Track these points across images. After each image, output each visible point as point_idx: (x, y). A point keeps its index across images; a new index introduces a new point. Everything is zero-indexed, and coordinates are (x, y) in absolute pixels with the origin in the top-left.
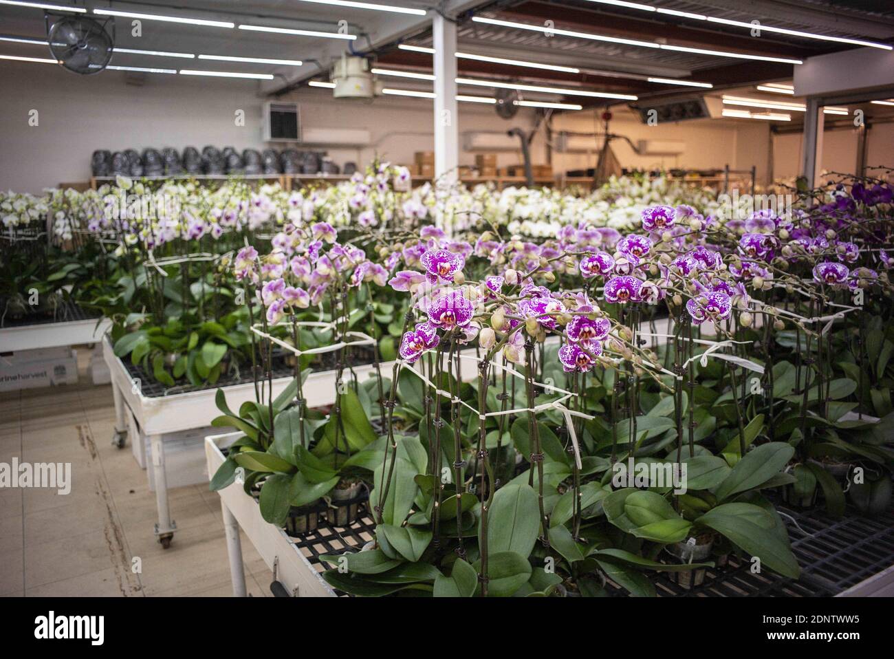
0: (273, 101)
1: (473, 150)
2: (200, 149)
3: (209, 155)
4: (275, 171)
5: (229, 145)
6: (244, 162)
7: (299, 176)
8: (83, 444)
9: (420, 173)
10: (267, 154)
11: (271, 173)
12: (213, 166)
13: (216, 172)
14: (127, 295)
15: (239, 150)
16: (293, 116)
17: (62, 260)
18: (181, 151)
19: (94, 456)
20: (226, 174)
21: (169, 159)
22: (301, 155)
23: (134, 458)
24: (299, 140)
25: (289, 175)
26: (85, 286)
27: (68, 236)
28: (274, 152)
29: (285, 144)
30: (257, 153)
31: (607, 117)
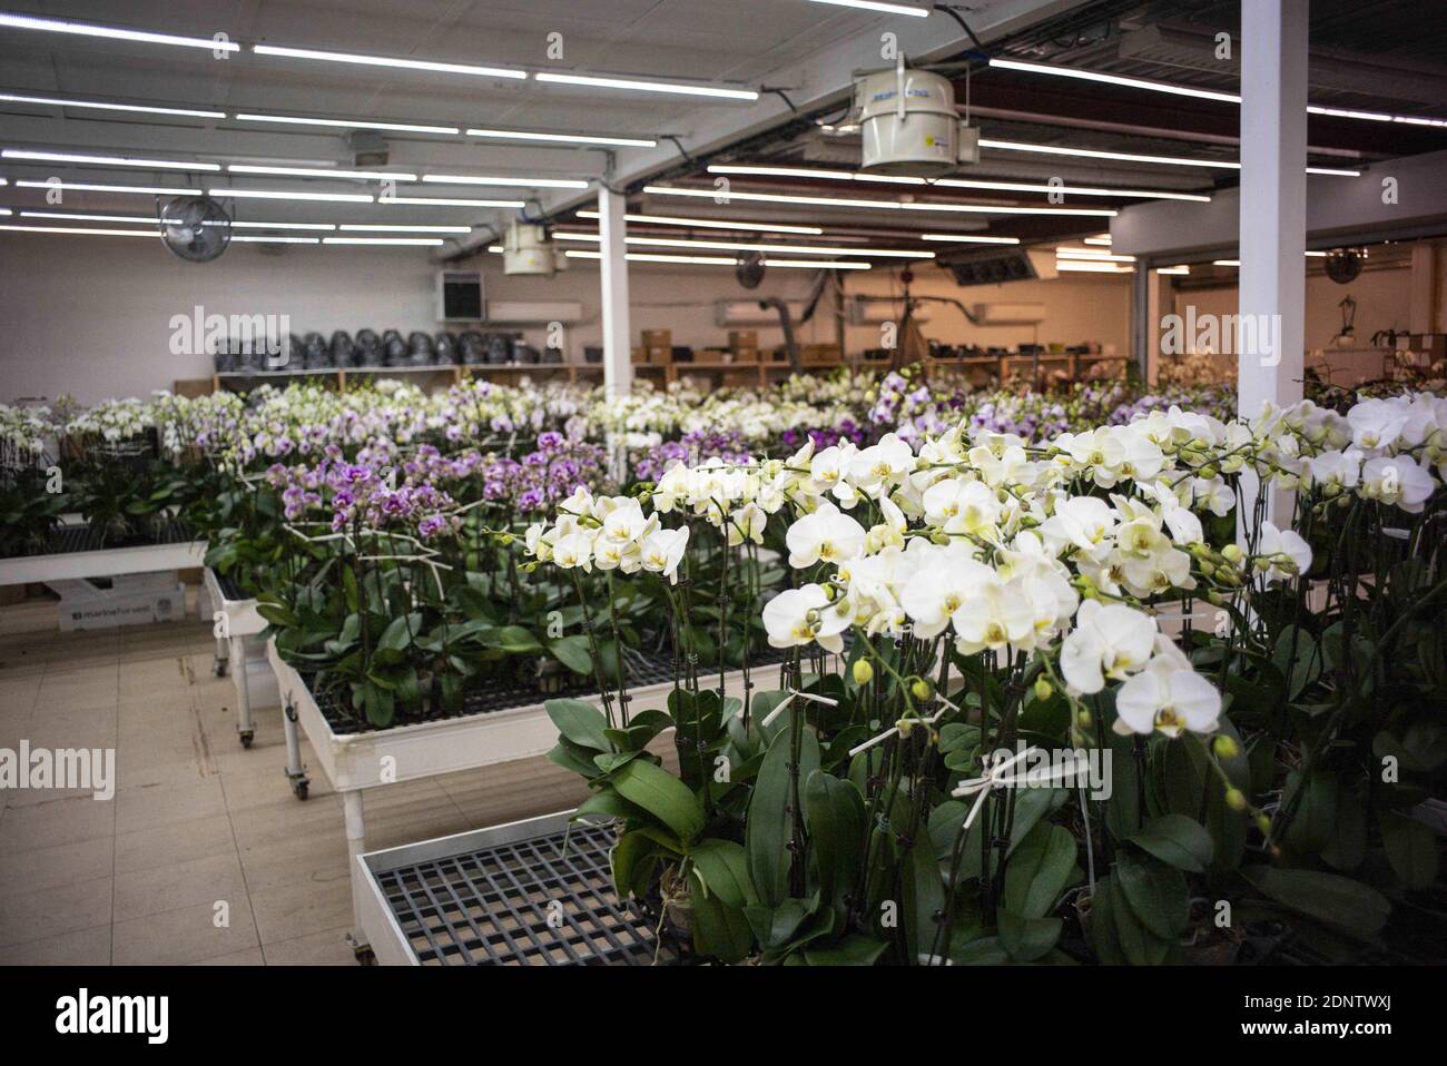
0: (450, 271)
1: (728, 324)
2: (353, 334)
3: (364, 342)
4: (450, 361)
5: (391, 327)
6: (410, 350)
7: (482, 366)
8: (182, 673)
9: (648, 359)
10: (440, 338)
11: (445, 363)
12: (370, 357)
13: (372, 364)
14: (225, 512)
15: (405, 334)
16: (475, 288)
17: (168, 477)
18: (328, 337)
19: (192, 683)
20: (387, 365)
21: (311, 348)
22: (484, 339)
23: (233, 685)
24: (483, 318)
25: (469, 367)
26: (192, 505)
27: (177, 449)
28: (451, 337)
29: (467, 324)
30: (428, 339)
31: (907, 278)
